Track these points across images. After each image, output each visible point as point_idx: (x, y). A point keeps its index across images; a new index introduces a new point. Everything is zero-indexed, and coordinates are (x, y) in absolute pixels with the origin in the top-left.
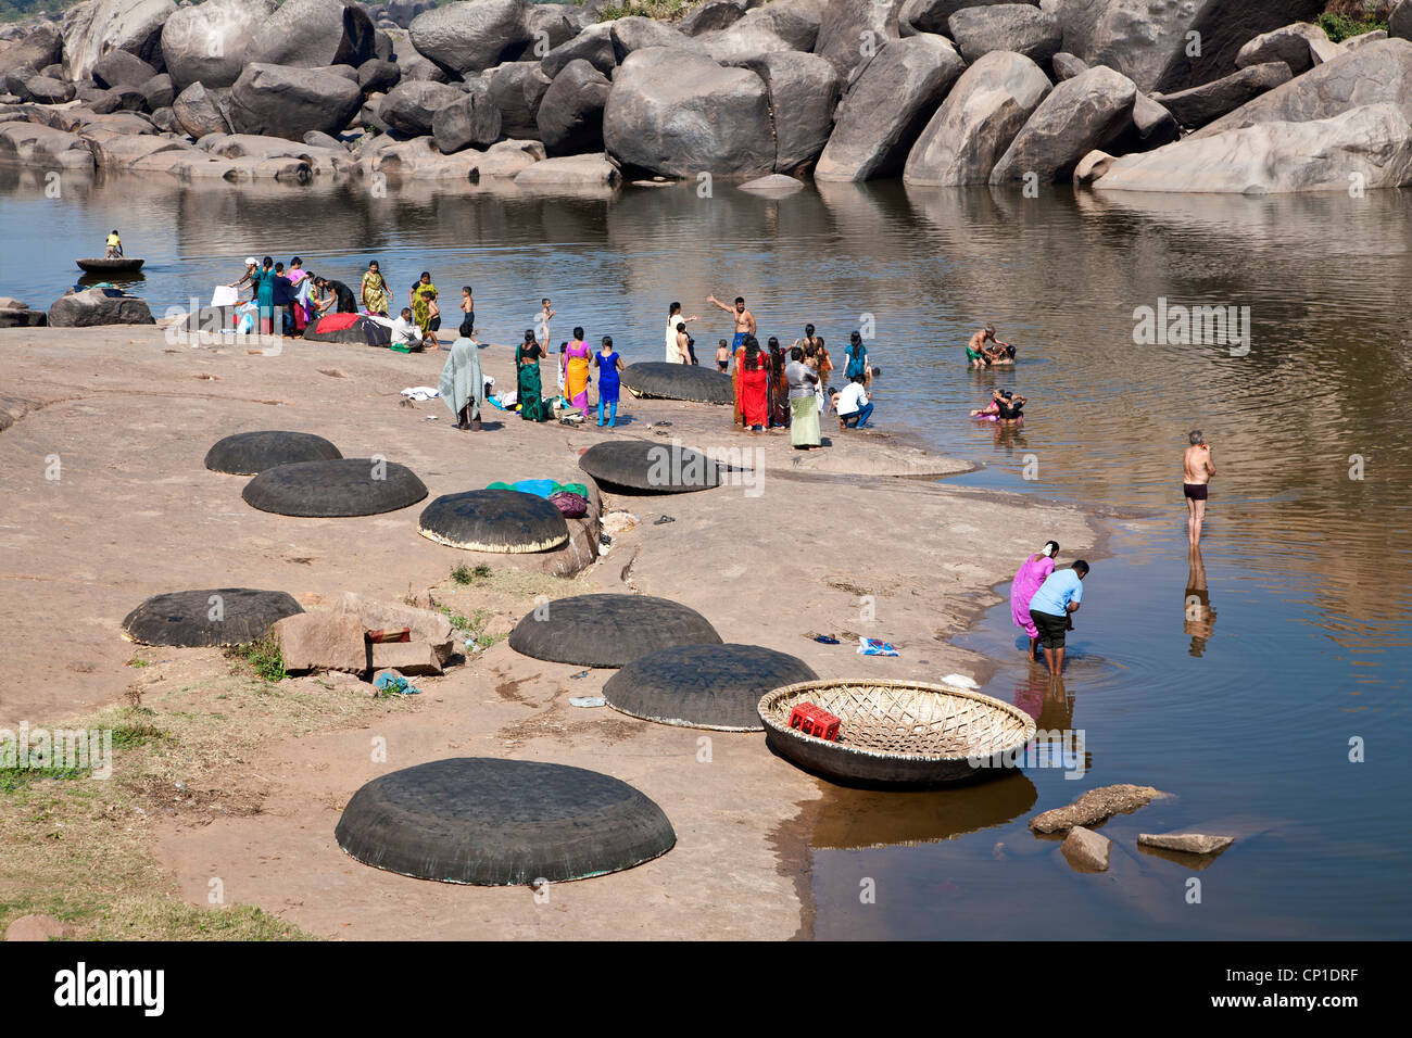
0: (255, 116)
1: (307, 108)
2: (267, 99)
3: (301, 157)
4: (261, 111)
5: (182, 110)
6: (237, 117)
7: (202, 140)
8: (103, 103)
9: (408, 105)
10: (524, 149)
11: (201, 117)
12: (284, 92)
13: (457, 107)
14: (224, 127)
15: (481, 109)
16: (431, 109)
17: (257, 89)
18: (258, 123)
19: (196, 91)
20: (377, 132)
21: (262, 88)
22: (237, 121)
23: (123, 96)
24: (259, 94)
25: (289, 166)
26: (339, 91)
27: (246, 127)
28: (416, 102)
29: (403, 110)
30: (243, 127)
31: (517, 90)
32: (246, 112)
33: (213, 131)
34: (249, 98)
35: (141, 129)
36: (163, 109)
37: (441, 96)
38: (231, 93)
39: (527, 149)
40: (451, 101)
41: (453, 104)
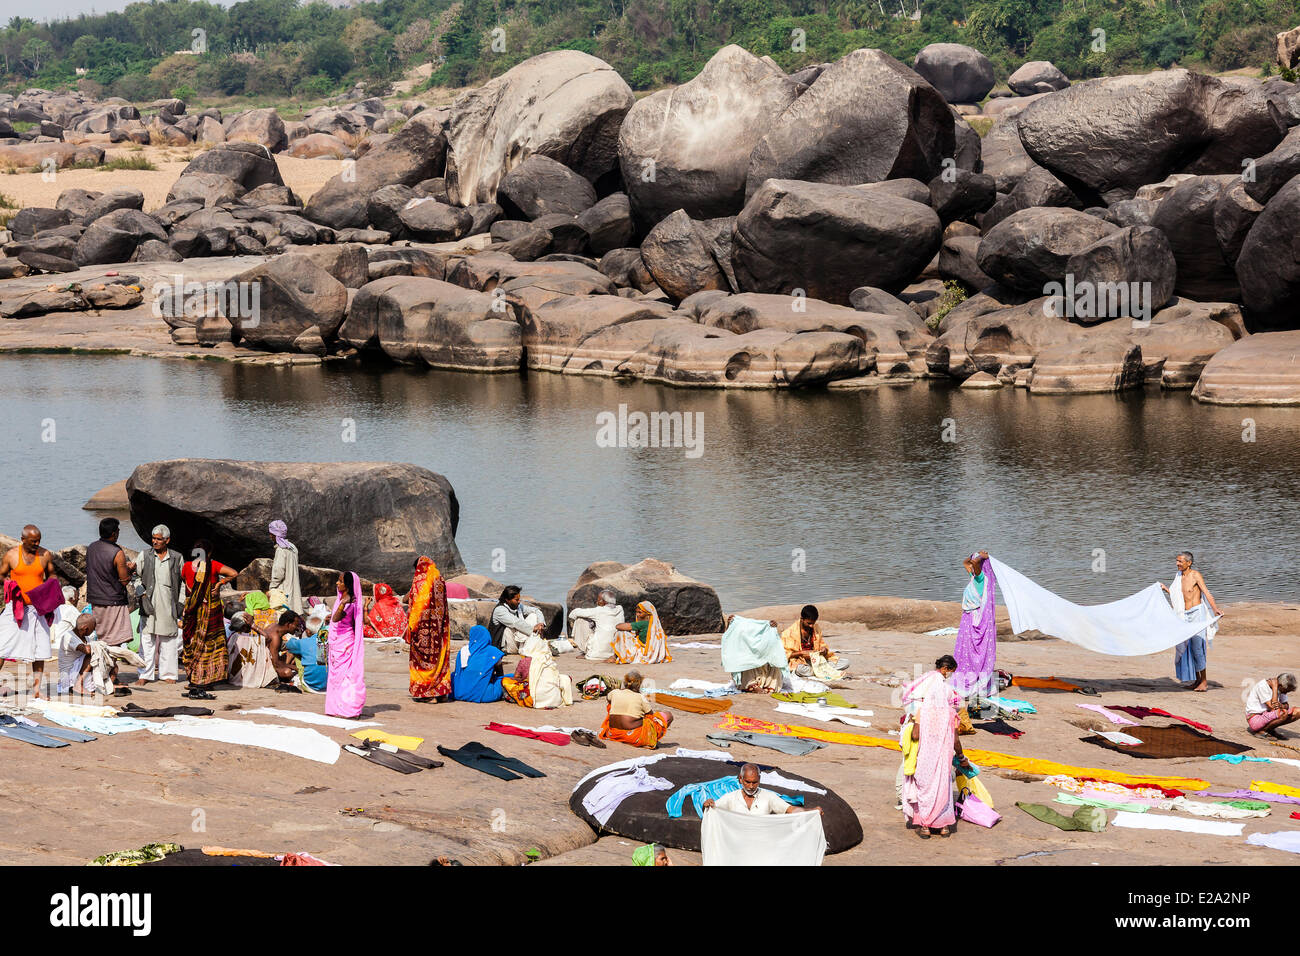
0: (772, 264)
1: (854, 250)
2: (793, 236)
3: (850, 330)
4: (782, 254)
5: (655, 254)
6: (743, 264)
7: (688, 304)
8: (526, 243)
9: (1025, 246)
10: (1214, 317)
11: (684, 266)
12: (820, 225)
13: (1105, 249)
14: (719, 280)
15: (1145, 253)
16: (1061, 252)
17: (778, 221)
18: (775, 274)
19: (678, 225)
20: (971, 290)
21: (785, 219)
22: (743, 272)
23: (554, 231)
24: (778, 229)
25: (832, 345)
26: (906, 222)
27: (757, 280)
28: (1039, 242)
29: (1017, 255)
30: (752, 281)
31: (1204, 221)
32: (758, 257)
33: (702, 288)
34: (764, 235)
35: (591, 286)
36: (618, 251)
37: (1079, 231)
38: (735, 227)
39: (1219, 318)
40: (1095, 239)
41: (1099, 244)
